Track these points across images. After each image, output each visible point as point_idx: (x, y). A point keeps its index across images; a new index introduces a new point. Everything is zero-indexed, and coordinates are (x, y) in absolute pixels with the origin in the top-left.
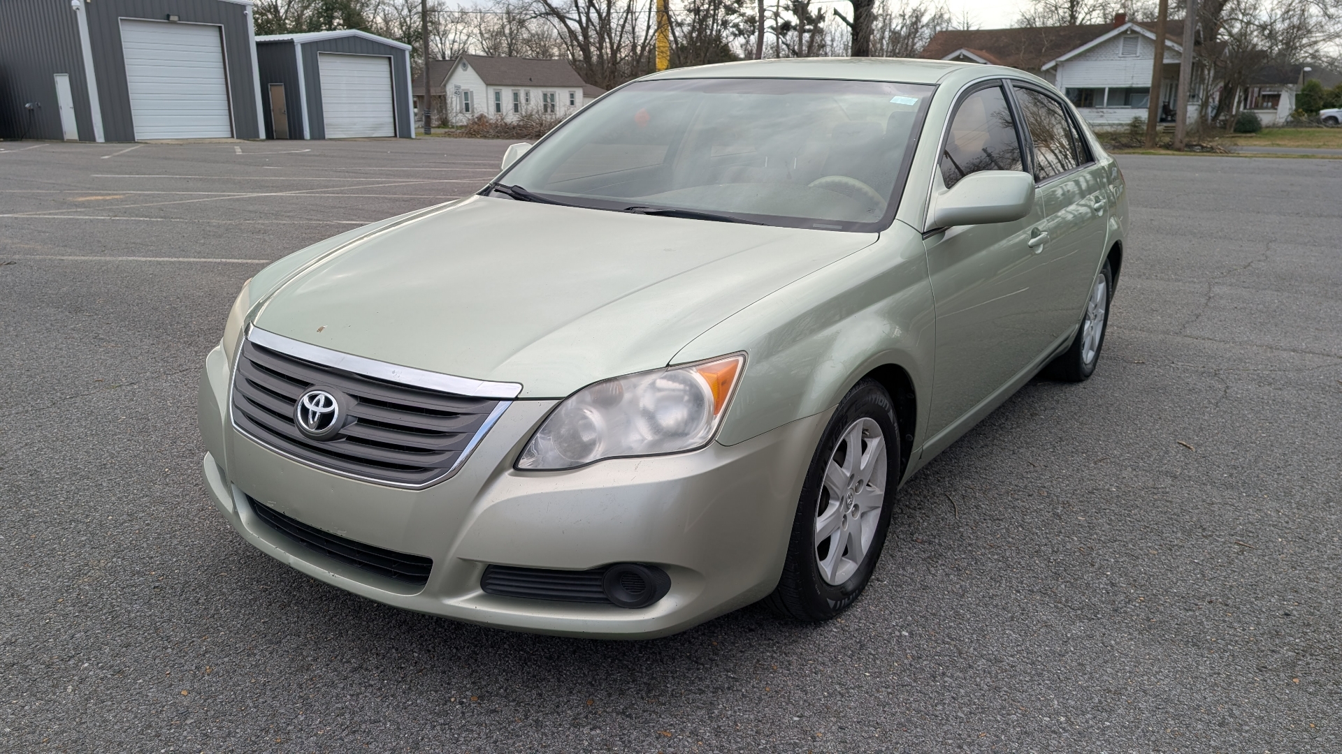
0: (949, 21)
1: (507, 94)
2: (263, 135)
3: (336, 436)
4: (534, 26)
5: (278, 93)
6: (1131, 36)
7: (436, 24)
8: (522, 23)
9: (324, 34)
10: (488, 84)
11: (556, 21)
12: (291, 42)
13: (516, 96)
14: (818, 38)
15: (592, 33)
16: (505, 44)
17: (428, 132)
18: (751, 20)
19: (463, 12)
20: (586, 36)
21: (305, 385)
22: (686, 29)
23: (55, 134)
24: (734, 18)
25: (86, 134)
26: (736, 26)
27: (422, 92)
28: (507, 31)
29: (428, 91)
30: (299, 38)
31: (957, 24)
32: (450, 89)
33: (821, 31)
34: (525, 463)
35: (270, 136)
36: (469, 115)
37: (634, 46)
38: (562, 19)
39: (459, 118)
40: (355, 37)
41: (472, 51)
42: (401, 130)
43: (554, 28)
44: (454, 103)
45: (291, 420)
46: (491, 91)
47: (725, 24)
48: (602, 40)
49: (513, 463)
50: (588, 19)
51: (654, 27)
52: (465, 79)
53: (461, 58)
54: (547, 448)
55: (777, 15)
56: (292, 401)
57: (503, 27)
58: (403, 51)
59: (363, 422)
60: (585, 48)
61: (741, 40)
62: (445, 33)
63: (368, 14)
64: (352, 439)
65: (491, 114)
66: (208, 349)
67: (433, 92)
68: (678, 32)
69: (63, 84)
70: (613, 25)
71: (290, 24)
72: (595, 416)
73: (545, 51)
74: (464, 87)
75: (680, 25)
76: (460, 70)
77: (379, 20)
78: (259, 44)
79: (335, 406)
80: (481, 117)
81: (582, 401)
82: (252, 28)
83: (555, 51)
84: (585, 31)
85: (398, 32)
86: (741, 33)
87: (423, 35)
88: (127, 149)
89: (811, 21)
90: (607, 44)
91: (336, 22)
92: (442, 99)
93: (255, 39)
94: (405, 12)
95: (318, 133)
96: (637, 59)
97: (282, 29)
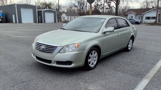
0: (130, 7)
1: (69, 17)
2: (38, 22)
3: (44, 50)
4: (73, 8)
5: (40, 17)
6: (155, 10)
7: (60, 8)
8: (72, 8)
9: (46, 9)
10: (67, 16)
11: (76, 7)
12: (42, 11)
13: (70, 17)
14: (112, 10)
15: (81, 9)
16: (69, 11)
17: (59, 22)
18: (103, 7)
19: (64, 7)
20: (80, 10)
21: (41, 46)
22: (94, 9)
23: (12, 22)
24: (100, 7)
25: (16, 22)
26: (101, 8)
27: (58, 17)
28: (70, 9)
29: (59, 17)
30: (43, 10)
31: (131, 8)
32: (62, 16)
33: (112, 9)
34: (60, 52)
35: (38, 23)
36: (64, 20)
37: (87, 11)
38: (77, 7)
39: (63, 20)
40: (50, 10)
41: (65, 11)
42: (55, 22)
43: (76, 8)
44: (62, 18)
45: (40, 49)
46: (67, 17)
47: (99, 8)
48: (82, 10)
49: (59, 52)
50: (81, 7)
51: (89, 8)
52: (64, 15)
53: (64, 12)
54: (62, 51)
55: (106, 7)
56: (40, 47)
57: (69, 8)
58: (56, 12)
59: (46, 49)
60: (80, 11)
61: (101, 10)
62: (62, 9)
63: (51, 7)
64: (45, 50)
65: (67, 20)
66: (32, 43)
67: (60, 17)
68: (92, 9)
69: (13, 16)
70: (84, 8)
71: (41, 8)
72: (67, 48)
73: (75, 12)
74: (64, 16)
75: (93, 8)
76: (63, 14)
77: (53, 7)
78: (38, 11)
79: (44, 47)
80: (66, 20)
81: (65, 47)
82: (37, 9)
83: (76, 11)
84: (80, 9)
85: (55, 9)
86: (101, 9)
87: (59, 9)
88: (21, 24)
89: (111, 7)
90: (83, 11)
91: (47, 8)
92: (61, 18)
93: (37, 10)
94: (56, 6)
95: (45, 22)
96: (87, 13)
97: (40, 9)
